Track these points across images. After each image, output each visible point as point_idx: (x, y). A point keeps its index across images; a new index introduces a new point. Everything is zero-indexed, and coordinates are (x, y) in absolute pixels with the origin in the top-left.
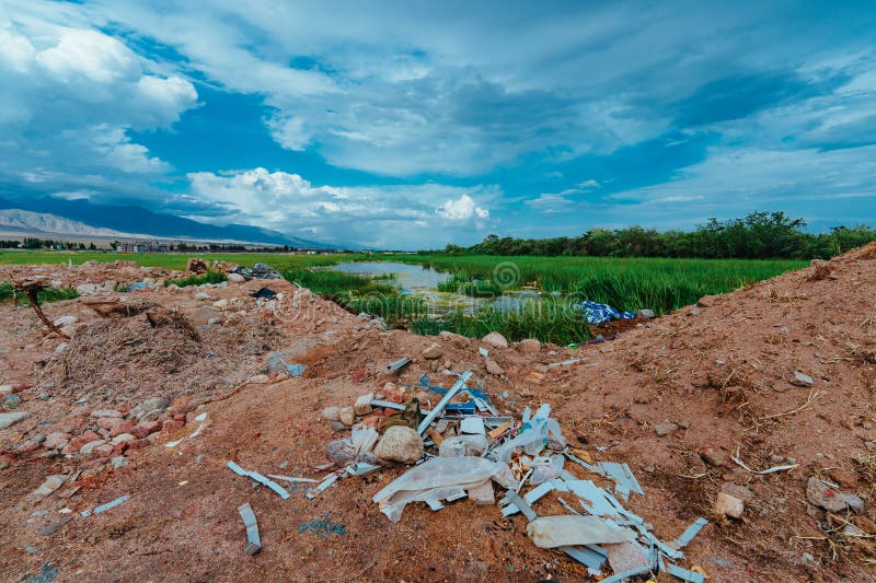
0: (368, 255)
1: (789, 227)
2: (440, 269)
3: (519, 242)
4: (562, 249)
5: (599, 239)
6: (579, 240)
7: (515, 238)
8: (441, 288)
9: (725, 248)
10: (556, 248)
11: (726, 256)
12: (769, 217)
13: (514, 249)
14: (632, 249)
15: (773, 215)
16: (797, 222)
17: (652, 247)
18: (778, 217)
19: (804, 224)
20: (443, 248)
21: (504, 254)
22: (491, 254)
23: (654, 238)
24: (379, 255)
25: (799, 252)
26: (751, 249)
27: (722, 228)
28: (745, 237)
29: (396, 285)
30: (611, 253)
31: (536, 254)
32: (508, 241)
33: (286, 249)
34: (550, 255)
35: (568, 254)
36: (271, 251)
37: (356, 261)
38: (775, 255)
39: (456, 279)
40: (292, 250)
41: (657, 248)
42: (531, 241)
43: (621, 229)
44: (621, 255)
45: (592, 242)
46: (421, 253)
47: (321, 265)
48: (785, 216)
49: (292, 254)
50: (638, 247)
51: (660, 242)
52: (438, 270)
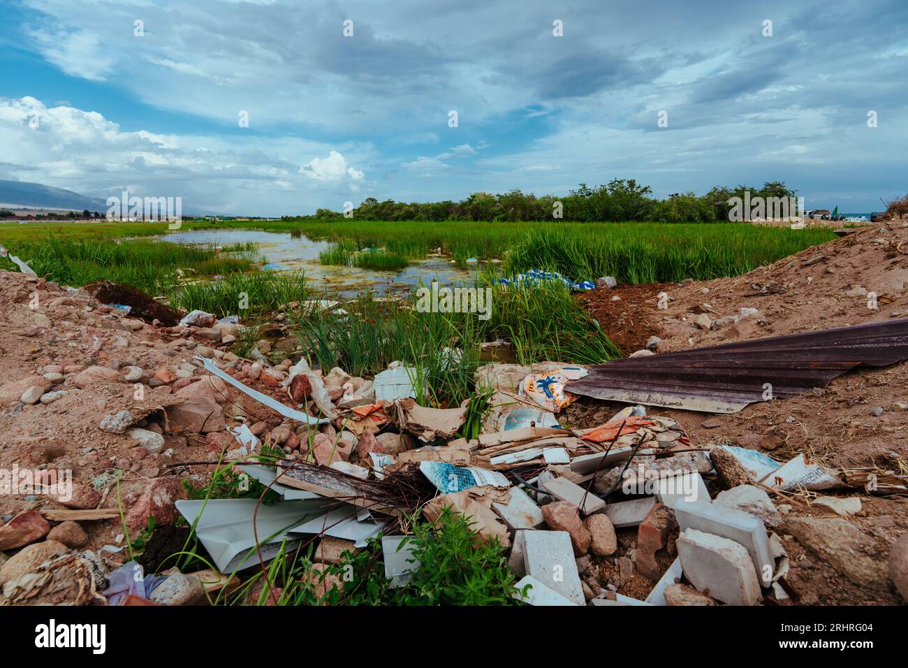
0: (214, 222)
1: (640, 194)
2: (315, 236)
3: (401, 206)
4: (448, 214)
5: (483, 203)
6: (464, 204)
7: (396, 203)
8: (325, 261)
9: (594, 213)
10: (442, 212)
11: (594, 220)
12: (625, 184)
13: (396, 214)
14: (514, 214)
15: (628, 182)
16: (645, 190)
17: (531, 212)
18: (632, 184)
19: (651, 192)
20: (313, 213)
21: (385, 220)
22: (370, 219)
23: (533, 203)
24: (230, 223)
25: (649, 216)
26: (613, 214)
27: (590, 194)
28: (608, 201)
29: (257, 259)
30: (496, 218)
31: (420, 219)
32: (389, 204)
33: (87, 215)
34: (436, 220)
35: (453, 219)
36: (60, 218)
37: (195, 229)
38: (632, 219)
39: (341, 247)
40: (97, 216)
41: (536, 212)
42: (414, 205)
43: (502, 194)
44: (504, 219)
45: (476, 207)
46: (285, 219)
47: (140, 235)
48: (637, 185)
49: (98, 221)
50: (519, 212)
51: (538, 207)
52: (311, 238)
